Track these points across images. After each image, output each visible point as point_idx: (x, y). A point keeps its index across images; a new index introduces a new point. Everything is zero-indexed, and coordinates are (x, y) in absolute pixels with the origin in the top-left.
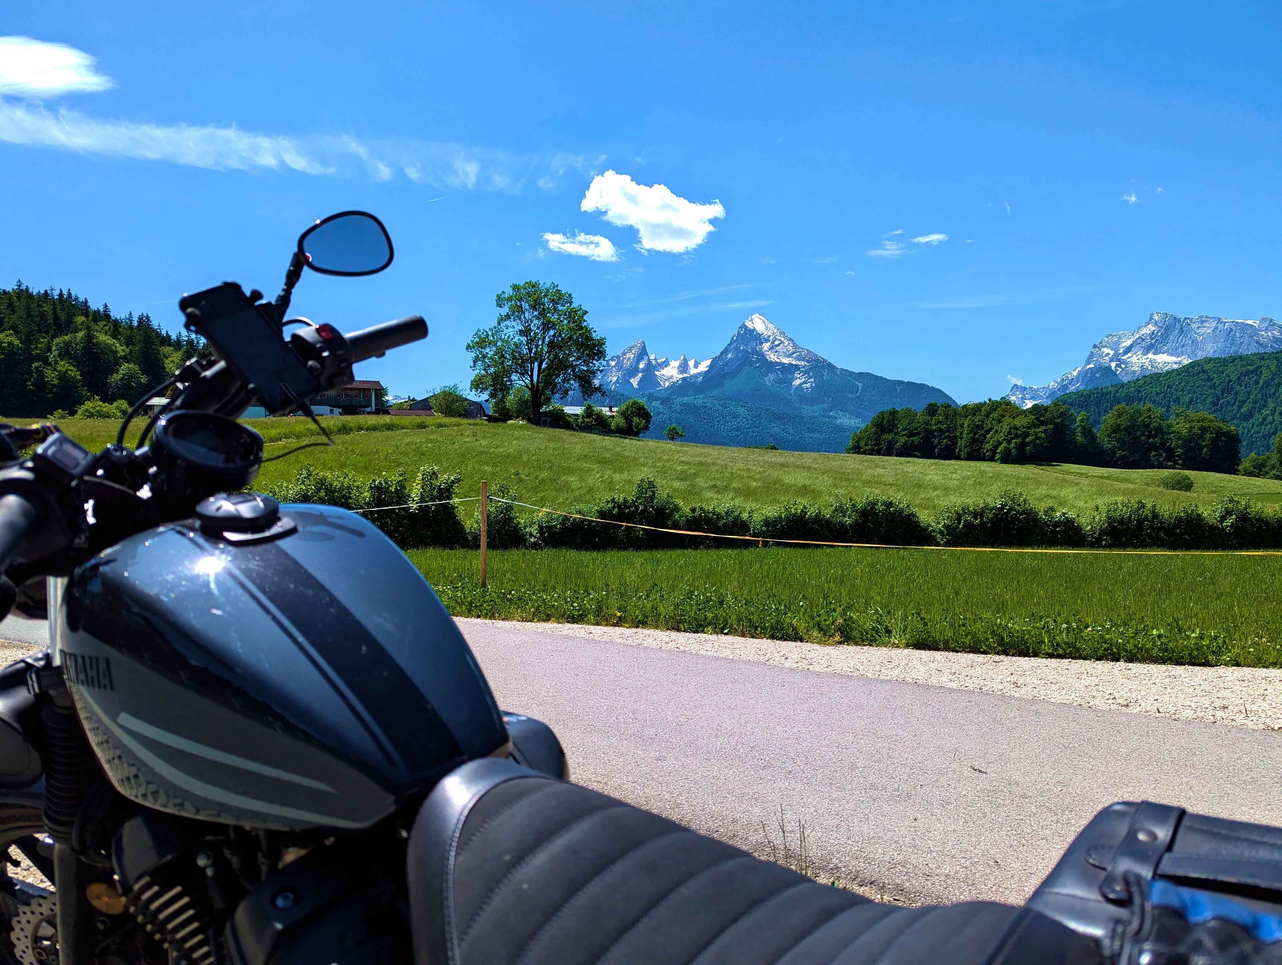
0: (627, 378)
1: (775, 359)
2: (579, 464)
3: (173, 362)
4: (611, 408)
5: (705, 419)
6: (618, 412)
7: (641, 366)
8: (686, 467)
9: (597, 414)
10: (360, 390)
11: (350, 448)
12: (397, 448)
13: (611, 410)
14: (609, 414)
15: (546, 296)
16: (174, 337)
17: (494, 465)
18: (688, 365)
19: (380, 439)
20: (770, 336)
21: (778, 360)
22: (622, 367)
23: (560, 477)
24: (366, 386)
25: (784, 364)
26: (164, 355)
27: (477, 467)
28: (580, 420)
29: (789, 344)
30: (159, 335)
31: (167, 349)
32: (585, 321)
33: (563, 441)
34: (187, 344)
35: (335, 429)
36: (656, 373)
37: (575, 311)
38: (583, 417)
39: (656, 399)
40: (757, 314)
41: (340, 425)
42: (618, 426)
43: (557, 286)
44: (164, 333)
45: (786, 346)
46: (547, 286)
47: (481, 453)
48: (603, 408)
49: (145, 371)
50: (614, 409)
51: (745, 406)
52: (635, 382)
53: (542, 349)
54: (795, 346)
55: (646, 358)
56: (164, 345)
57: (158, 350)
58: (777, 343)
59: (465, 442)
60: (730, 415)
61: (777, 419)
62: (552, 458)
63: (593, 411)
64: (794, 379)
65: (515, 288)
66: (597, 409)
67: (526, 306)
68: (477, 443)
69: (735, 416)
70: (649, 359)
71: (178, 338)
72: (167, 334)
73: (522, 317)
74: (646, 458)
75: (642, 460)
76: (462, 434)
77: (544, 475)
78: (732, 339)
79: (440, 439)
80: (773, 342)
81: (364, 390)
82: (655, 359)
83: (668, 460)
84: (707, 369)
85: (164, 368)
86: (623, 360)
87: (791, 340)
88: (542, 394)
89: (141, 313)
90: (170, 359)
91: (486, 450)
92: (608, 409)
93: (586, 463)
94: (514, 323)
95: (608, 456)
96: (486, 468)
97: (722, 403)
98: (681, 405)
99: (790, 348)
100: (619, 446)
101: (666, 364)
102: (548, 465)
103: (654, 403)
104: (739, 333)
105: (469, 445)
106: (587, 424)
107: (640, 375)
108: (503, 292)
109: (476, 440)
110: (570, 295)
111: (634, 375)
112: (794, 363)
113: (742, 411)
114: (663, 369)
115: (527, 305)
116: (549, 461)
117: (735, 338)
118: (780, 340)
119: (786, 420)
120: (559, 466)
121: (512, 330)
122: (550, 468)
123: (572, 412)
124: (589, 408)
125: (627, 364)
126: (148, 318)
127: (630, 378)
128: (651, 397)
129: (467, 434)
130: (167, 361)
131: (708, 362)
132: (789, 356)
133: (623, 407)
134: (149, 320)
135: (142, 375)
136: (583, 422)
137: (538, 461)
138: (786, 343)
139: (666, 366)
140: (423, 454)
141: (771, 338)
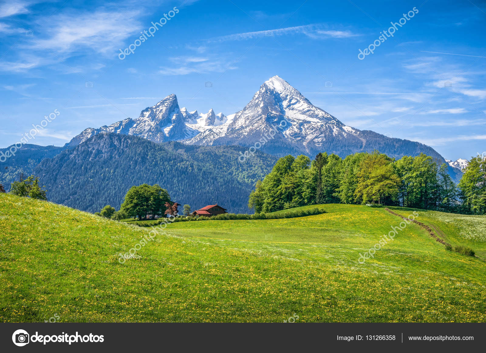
0: (159, 127)
1: (293, 115)
7: (173, 118)
21: (295, 117)
22: (155, 117)
36: (186, 124)
45: (301, 105)
52: (166, 131)
58: (293, 101)
64: (307, 134)
70: (180, 112)
80: (290, 101)
82: (186, 112)
84: (232, 122)
86: (156, 111)
87: (306, 99)
99: (305, 106)
107: (171, 125)
111: (167, 125)
112: (307, 119)
114: (193, 121)
118: (296, 99)
125: (160, 115)
127: (163, 127)
132: (304, 113)
138: (302, 102)
139: (196, 118)
141: (288, 97)
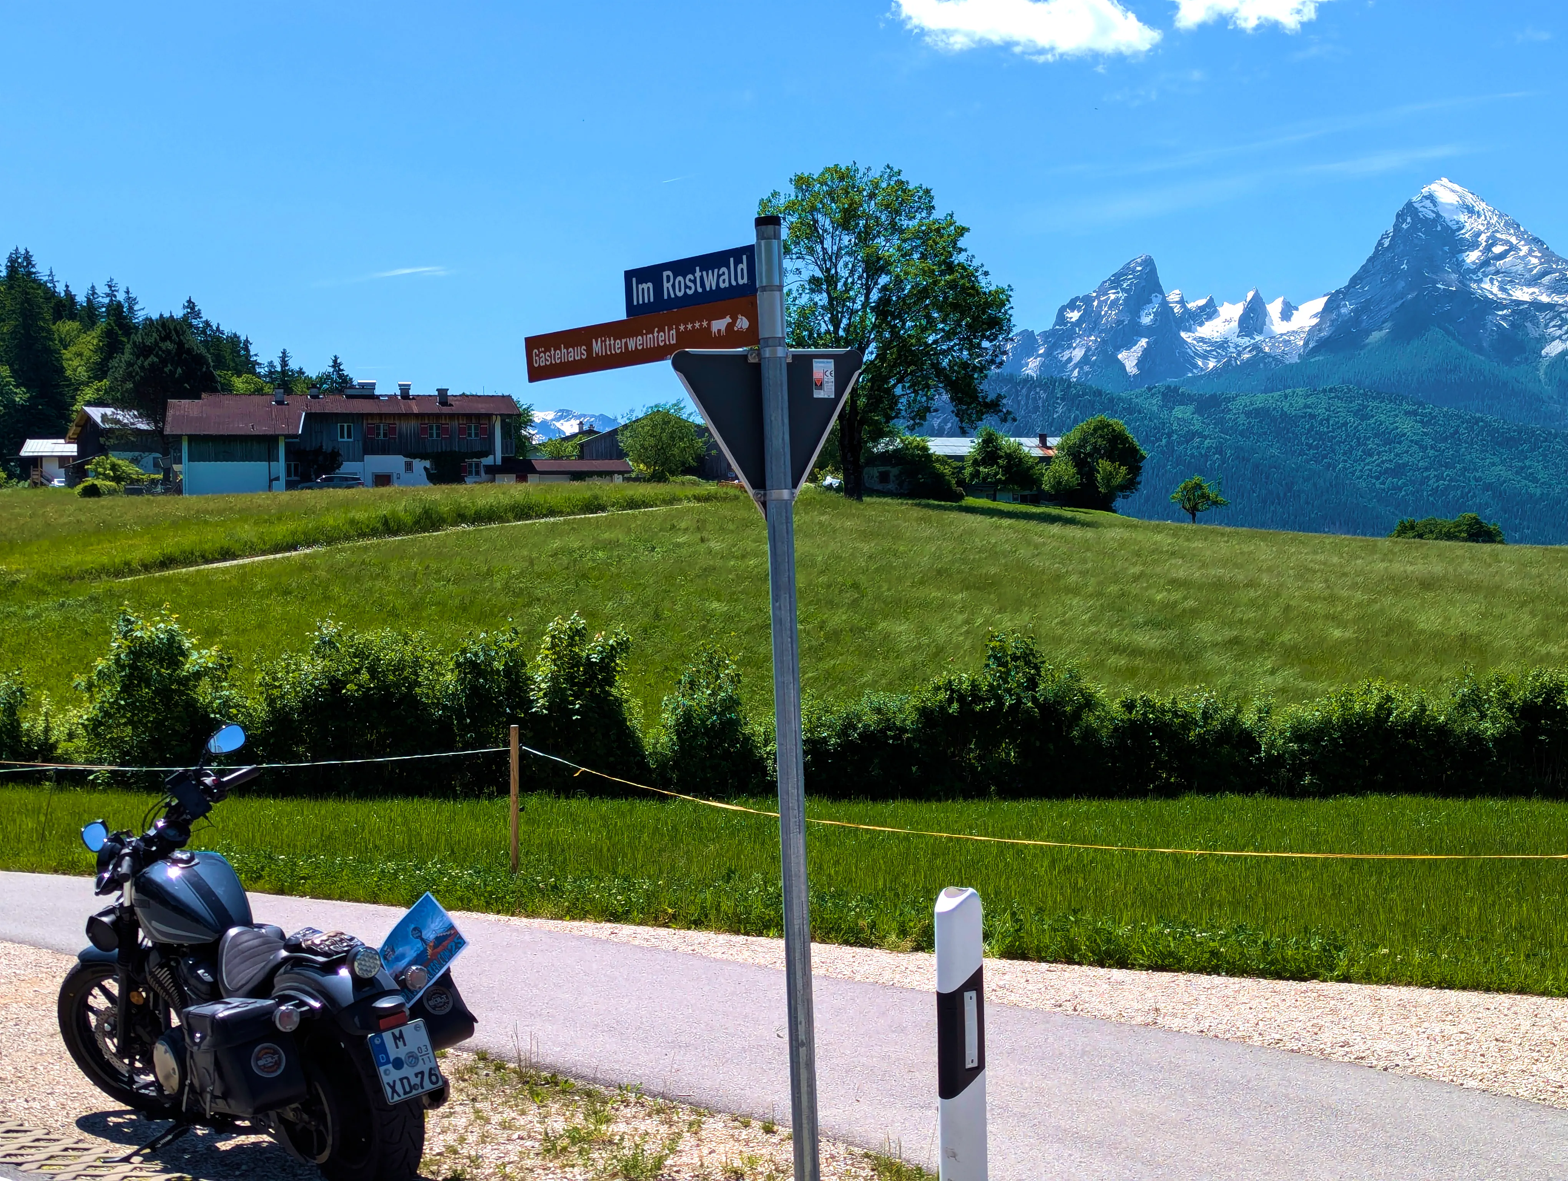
0: (1110, 350)
1: (1495, 290)
2: (921, 593)
3: (80, 355)
4: (1043, 439)
5: (1310, 446)
6: (1060, 448)
7: (1146, 320)
8: (1176, 596)
9: (1009, 456)
10: (469, 416)
11: (434, 566)
12: (532, 563)
13: (1044, 444)
14: (1038, 452)
15: (872, 196)
16: (81, 298)
17: (733, 598)
18: (1265, 314)
19: (499, 543)
20: (1478, 234)
21: (1501, 295)
22: (1096, 323)
23: (874, 624)
24: (482, 409)
25: (1519, 303)
26: (61, 340)
27: (696, 603)
28: (968, 471)
29: (1531, 251)
30: (50, 294)
31: (67, 327)
32: (961, 250)
33: (898, 537)
34: (108, 311)
35: (409, 520)
36: (1183, 335)
37: (938, 230)
38: (976, 463)
39: (1186, 399)
40: (1445, 181)
41: (419, 511)
42: (1059, 483)
43: (899, 173)
44: (60, 289)
45: (1523, 258)
46: (875, 173)
47: (708, 571)
48: (1023, 440)
49: (22, 378)
50: (1052, 441)
51: (1415, 413)
52: (1129, 359)
53: (863, 320)
54: (1548, 255)
55: (1156, 301)
56: (60, 317)
57: (49, 331)
58: (1498, 249)
59: (678, 545)
60: (1376, 435)
61: (1500, 444)
62: (862, 579)
63: (998, 448)
64: (1545, 340)
65: (802, 183)
66: (1009, 441)
67: (824, 222)
68: (702, 548)
69: (1390, 439)
70: (1165, 304)
71: (89, 301)
72: (67, 292)
73: (819, 248)
74: (1083, 573)
75: (1073, 578)
76: (673, 527)
77: (838, 618)
78: (1380, 243)
79: (622, 538)
80: (1488, 248)
81: (479, 416)
82: (1182, 302)
83: (1136, 578)
84: (1315, 321)
85: (62, 370)
86: (1100, 306)
87: (1537, 241)
88: (862, 422)
89: (12, 249)
90: (73, 349)
91: (719, 563)
92: (1036, 441)
93: (939, 589)
94: (799, 263)
95: (993, 570)
96: (715, 605)
97: (1354, 406)
98: (1248, 414)
99: (1535, 261)
100: (1029, 543)
101: (1209, 311)
102: (850, 596)
103: (1179, 412)
104: (1397, 227)
105: (684, 552)
106: (985, 479)
107: (1143, 342)
108: (775, 194)
109: (702, 540)
110: (927, 192)
111: (1128, 344)
112: (1545, 299)
113: (1407, 426)
114: (1201, 324)
115: (828, 221)
116: (855, 586)
117: (1386, 243)
118: (1507, 242)
119: (1526, 447)
120: (877, 598)
121: (796, 278)
122: (855, 604)
123: (949, 451)
124: (989, 440)
125: (1109, 315)
126: (27, 257)
127: (1118, 349)
128: (1172, 396)
129: (683, 525)
130: (67, 354)
131: (1319, 304)
132: (1533, 281)
133: (1074, 436)
134: (29, 263)
135: (17, 387)
136: (976, 474)
137: (829, 586)
138: (1524, 250)
139: (1210, 317)
140: (584, 576)
141: (1483, 238)
